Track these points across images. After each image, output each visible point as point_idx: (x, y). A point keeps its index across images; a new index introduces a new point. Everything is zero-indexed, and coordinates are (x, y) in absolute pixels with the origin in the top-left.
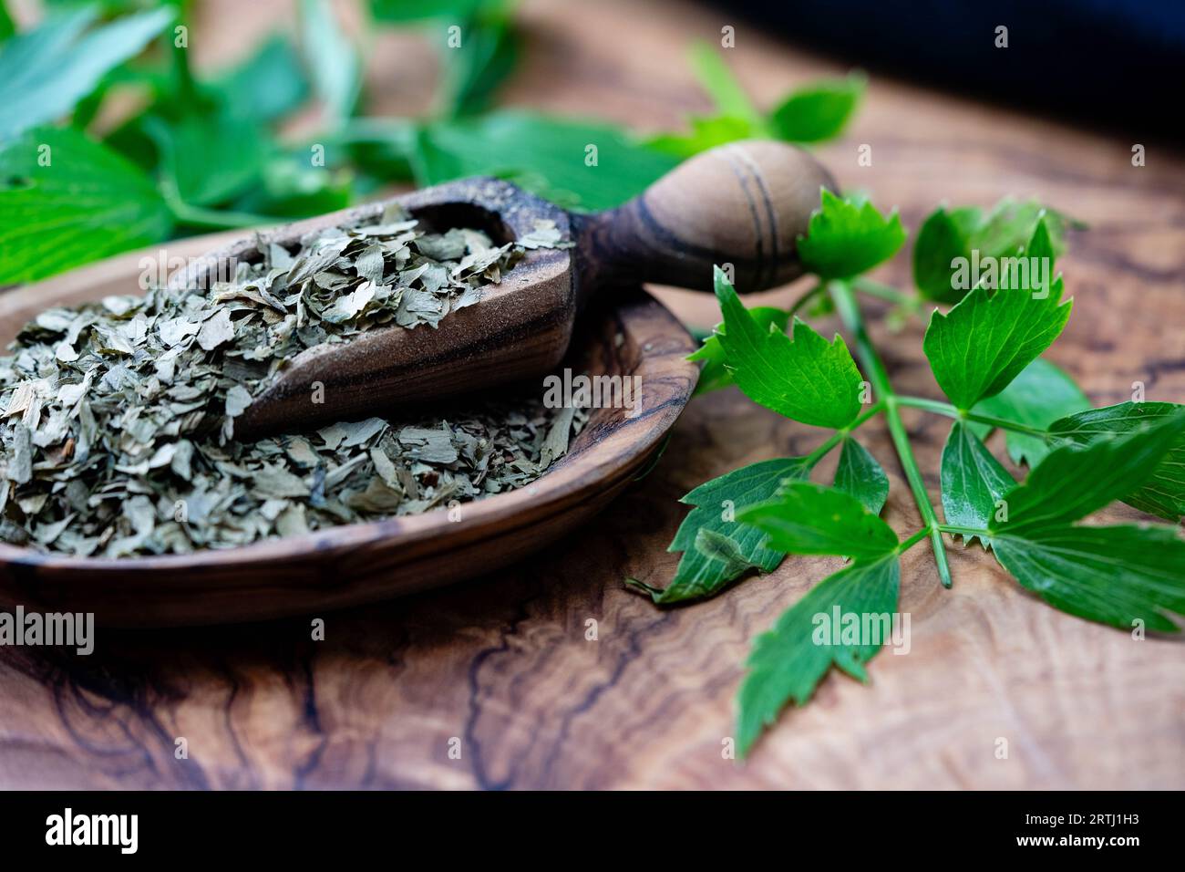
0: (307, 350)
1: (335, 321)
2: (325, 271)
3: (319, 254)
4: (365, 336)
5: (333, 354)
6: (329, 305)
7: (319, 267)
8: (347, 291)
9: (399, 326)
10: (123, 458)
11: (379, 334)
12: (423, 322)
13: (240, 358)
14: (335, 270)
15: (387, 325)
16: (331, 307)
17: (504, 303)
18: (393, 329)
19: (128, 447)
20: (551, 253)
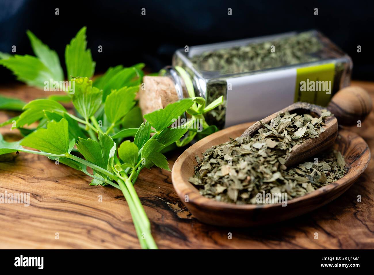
0: (294, 147)
1: (296, 138)
2: (288, 127)
3: (284, 123)
4: (305, 142)
5: (300, 147)
6: (293, 135)
7: (285, 126)
8: (295, 131)
9: (311, 138)
10: (265, 179)
11: (308, 141)
12: (316, 137)
13: (280, 149)
14: (290, 127)
15: (308, 138)
16: (293, 136)
17: (328, 130)
18: (310, 139)
19: (265, 175)
20: (331, 117)
